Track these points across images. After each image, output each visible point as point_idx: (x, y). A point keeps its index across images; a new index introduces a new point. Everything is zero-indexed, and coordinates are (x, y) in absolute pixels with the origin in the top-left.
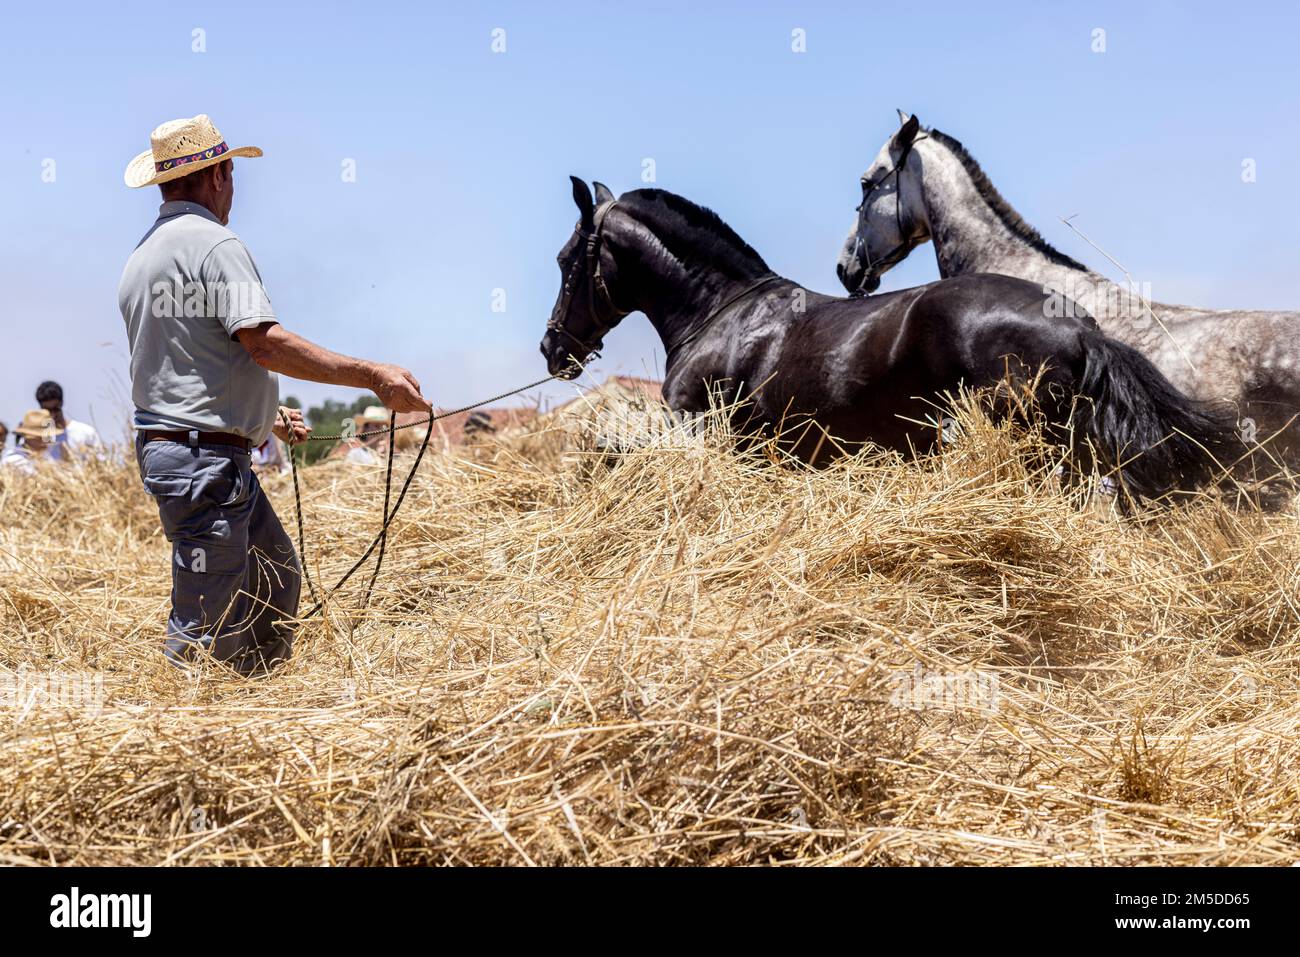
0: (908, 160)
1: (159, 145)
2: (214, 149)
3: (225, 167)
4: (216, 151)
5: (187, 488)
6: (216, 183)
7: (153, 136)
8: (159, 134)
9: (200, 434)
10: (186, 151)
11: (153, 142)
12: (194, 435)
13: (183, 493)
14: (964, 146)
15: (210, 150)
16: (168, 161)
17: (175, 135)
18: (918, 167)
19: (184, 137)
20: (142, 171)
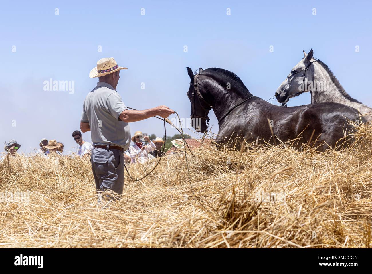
0: (310, 67)
1: (99, 66)
2: (114, 67)
3: (117, 73)
4: (114, 68)
5: (107, 161)
6: (114, 77)
7: (97, 63)
8: (99, 63)
9: (110, 146)
10: (106, 68)
11: (97, 65)
12: (108, 147)
13: (105, 162)
14: (328, 67)
15: (112, 68)
16: (101, 71)
17: (103, 64)
18: (313, 70)
19: (105, 64)
20: (94, 73)
